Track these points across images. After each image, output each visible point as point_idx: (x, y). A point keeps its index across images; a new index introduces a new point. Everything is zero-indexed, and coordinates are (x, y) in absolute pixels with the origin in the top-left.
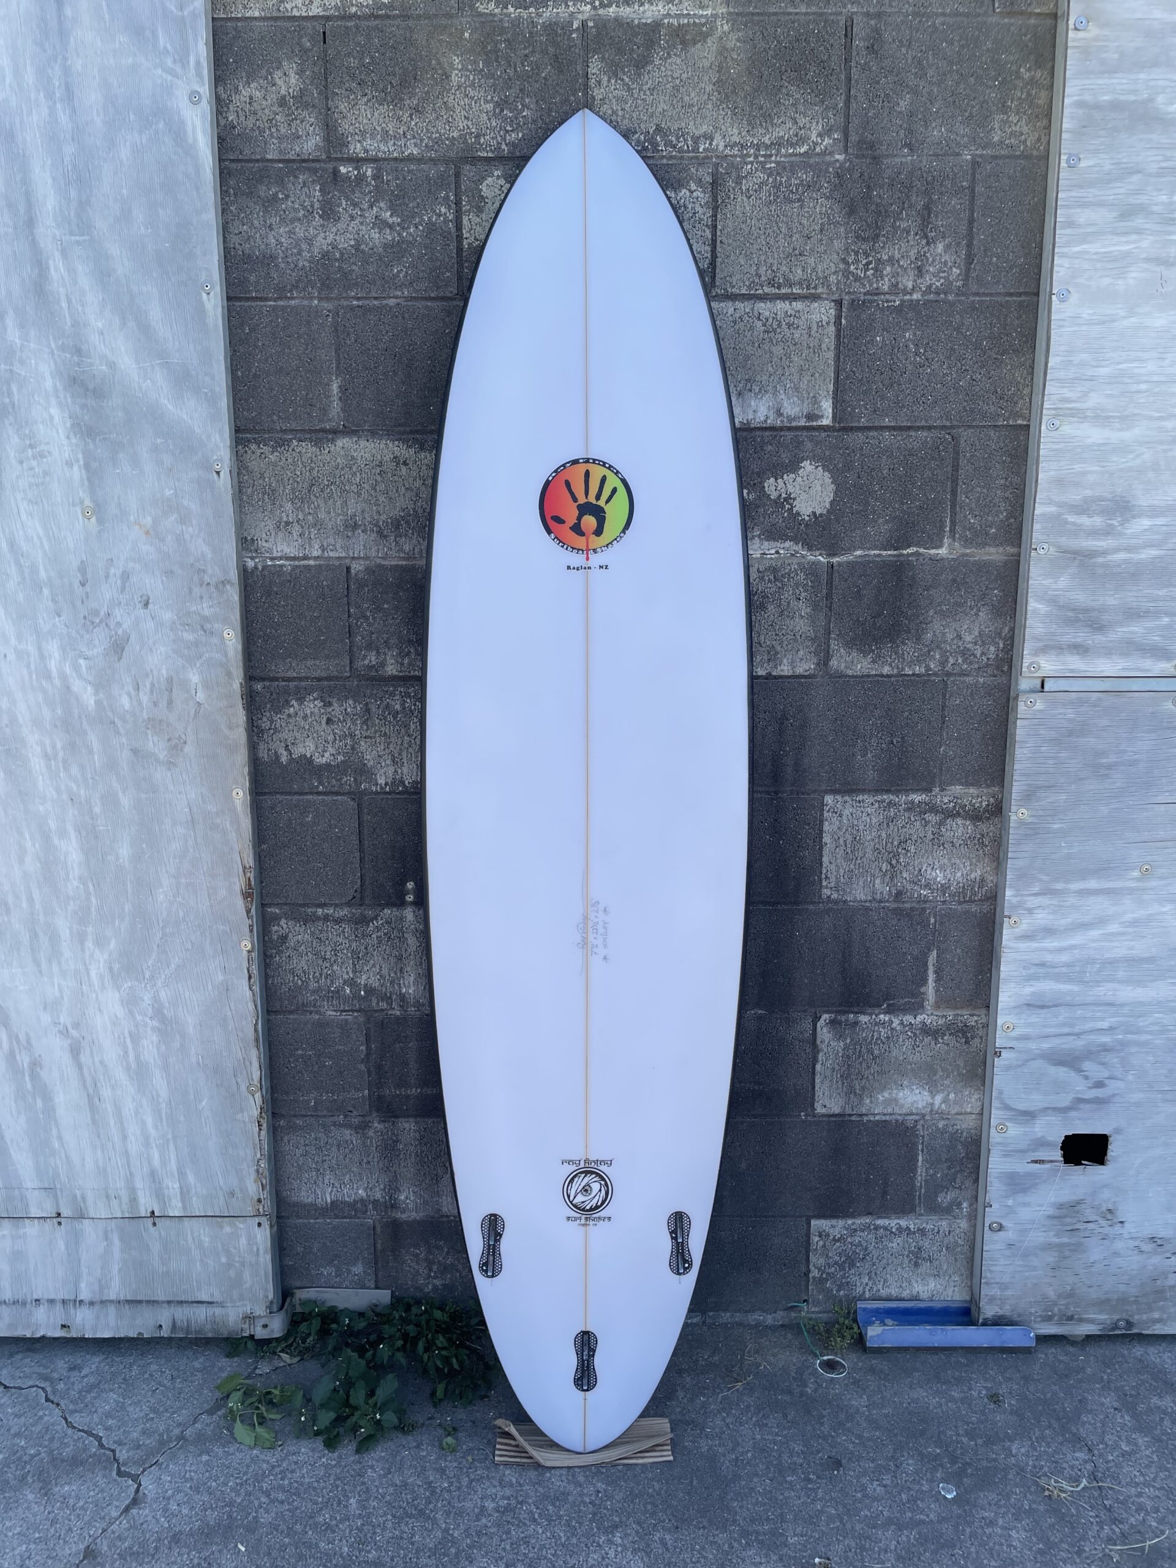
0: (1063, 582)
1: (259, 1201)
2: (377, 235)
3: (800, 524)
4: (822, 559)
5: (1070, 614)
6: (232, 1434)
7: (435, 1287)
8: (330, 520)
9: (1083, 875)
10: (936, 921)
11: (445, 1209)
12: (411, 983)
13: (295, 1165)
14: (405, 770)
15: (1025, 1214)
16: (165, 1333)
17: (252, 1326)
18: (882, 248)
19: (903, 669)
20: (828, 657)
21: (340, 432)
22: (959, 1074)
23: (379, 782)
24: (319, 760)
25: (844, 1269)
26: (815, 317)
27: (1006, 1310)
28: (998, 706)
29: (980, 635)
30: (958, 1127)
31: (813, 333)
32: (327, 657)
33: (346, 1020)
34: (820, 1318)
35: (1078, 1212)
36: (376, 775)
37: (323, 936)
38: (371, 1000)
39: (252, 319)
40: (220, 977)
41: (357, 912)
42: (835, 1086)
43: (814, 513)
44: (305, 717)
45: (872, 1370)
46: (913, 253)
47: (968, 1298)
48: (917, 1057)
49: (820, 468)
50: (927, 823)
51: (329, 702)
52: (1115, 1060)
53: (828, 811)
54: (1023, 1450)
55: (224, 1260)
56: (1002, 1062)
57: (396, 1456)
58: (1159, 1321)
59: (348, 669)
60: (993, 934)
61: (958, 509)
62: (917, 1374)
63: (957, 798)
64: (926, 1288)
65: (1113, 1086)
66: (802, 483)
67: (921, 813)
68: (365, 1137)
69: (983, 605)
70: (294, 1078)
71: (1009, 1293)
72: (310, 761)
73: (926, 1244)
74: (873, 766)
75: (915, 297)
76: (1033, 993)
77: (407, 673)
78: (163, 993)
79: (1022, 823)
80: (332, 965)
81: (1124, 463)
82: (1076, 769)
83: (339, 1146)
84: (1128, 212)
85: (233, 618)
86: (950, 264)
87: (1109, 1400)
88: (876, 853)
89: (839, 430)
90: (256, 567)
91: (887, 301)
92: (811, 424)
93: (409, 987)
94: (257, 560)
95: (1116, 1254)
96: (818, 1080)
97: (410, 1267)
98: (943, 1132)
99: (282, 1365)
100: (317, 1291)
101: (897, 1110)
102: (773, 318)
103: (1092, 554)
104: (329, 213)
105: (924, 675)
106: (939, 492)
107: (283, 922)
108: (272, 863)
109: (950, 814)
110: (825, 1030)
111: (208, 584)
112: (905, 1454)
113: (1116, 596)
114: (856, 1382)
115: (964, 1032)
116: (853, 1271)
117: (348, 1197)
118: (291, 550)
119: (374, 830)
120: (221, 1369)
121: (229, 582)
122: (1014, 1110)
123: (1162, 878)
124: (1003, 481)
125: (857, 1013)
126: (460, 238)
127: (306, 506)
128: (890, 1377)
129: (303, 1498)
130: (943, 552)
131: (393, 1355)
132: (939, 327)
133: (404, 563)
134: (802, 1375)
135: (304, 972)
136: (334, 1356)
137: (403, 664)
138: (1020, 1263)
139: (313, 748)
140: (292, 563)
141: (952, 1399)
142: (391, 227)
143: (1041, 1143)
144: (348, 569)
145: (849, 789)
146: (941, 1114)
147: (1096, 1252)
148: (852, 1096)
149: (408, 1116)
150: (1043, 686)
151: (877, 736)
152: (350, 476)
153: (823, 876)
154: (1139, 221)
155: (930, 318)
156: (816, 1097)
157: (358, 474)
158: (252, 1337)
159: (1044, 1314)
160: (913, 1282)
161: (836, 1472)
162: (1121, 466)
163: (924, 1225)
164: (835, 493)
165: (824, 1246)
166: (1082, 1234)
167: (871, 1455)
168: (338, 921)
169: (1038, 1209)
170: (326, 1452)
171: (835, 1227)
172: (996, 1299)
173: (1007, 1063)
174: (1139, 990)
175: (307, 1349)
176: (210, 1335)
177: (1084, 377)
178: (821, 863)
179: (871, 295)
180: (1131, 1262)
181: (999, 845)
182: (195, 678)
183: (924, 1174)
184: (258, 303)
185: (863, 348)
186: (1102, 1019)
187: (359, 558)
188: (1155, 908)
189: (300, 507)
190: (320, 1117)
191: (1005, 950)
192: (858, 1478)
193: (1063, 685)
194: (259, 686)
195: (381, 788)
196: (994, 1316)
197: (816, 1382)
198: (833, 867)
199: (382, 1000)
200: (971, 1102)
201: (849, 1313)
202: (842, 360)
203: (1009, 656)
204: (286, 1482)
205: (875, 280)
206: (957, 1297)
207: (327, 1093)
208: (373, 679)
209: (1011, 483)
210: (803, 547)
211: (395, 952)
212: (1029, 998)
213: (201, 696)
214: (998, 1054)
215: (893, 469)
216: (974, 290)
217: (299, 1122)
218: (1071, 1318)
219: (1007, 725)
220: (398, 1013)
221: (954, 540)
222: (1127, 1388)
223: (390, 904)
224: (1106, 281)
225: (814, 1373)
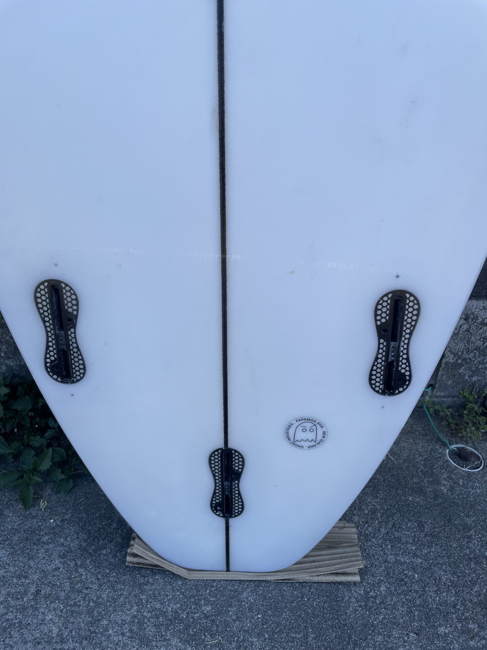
34: (444, 402)
225: (446, 466)
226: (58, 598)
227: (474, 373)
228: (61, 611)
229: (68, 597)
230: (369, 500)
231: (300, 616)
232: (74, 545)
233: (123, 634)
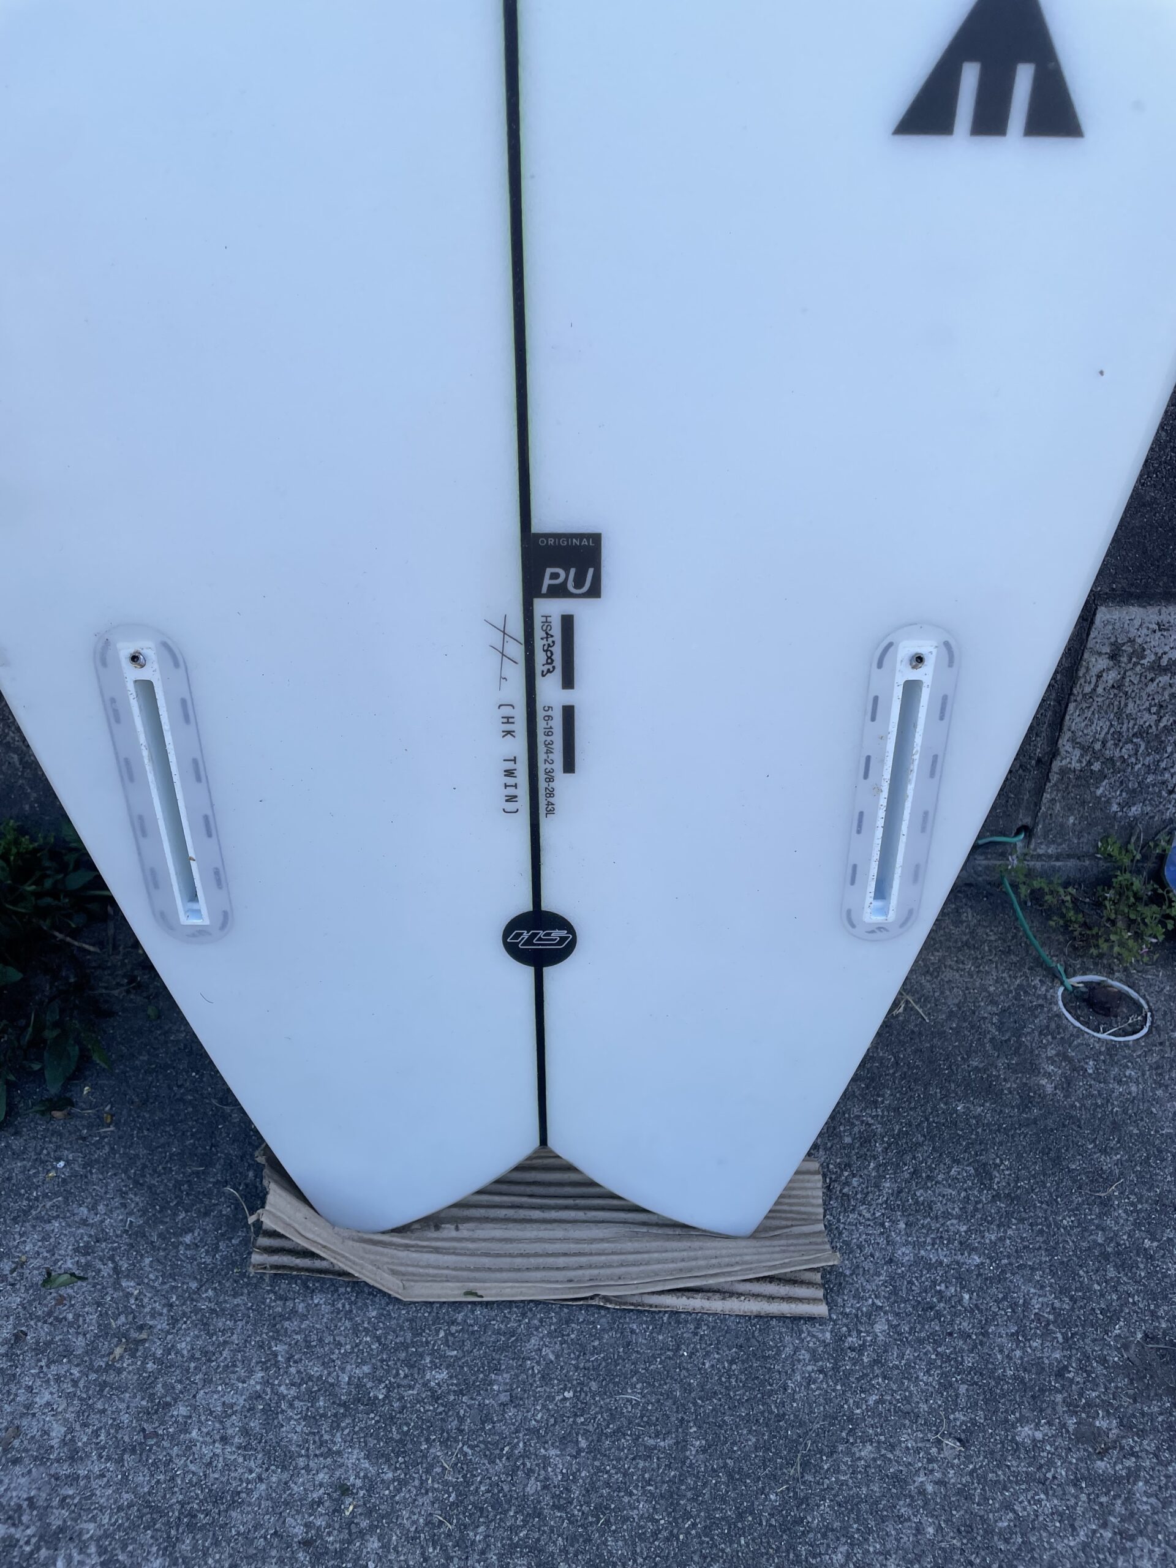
34: (1056, 871)
201: (1144, 859)
225: (1054, 1028)
226: (68, 1352)
227: (1133, 795)
228: (75, 1383)
229: (92, 1349)
230: (856, 1111)
231: (669, 1395)
232: (113, 1221)
233: (224, 1440)
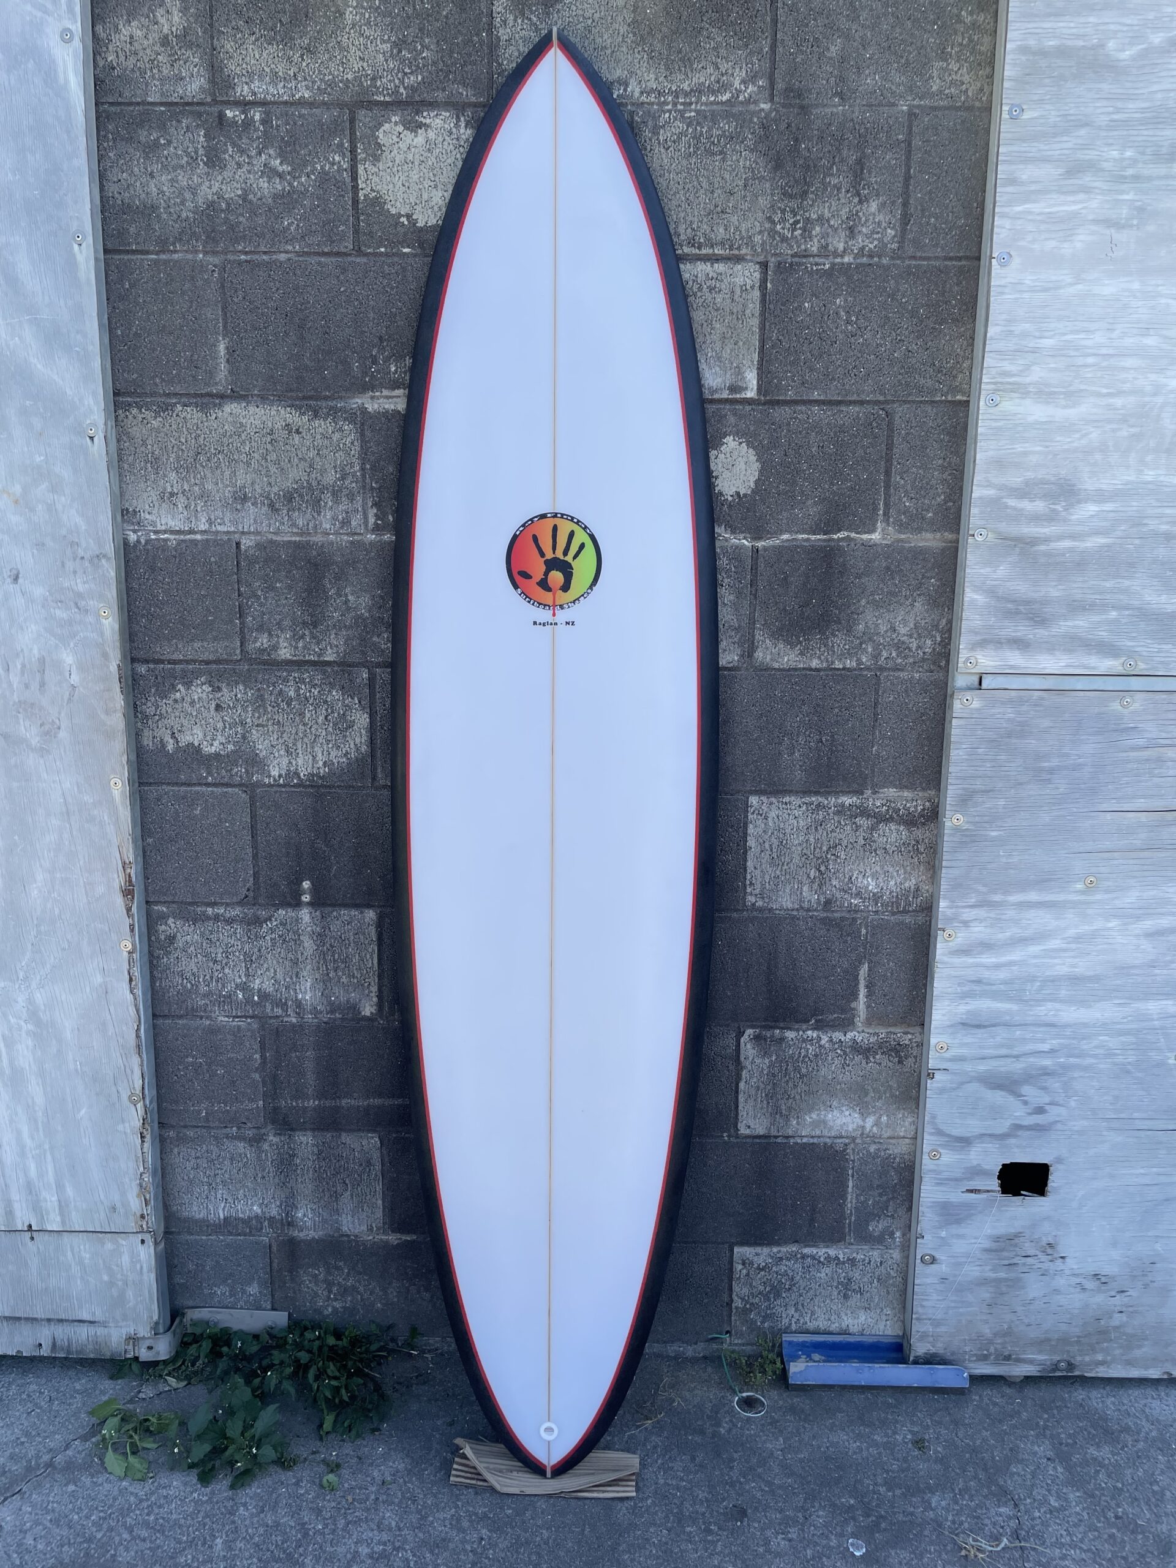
0: (1002, 571)
1: (142, 1217)
2: (266, 185)
3: (723, 505)
4: (746, 543)
5: (1010, 606)
6: (103, 1463)
7: (335, 1309)
8: (218, 491)
9: (1024, 885)
10: (867, 933)
11: (345, 1229)
12: (308, 988)
13: (186, 1178)
14: (300, 761)
15: (960, 1247)
16: (45, 1352)
17: (136, 1348)
18: (811, 206)
19: (833, 663)
20: (753, 648)
21: (227, 397)
22: (892, 1096)
23: (273, 773)
24: (208, 749)
25: (769, 1300)
26: (739, 281)
27: (938, 1348)
28: (935, 704)
29: (916, 627)
30: (891, 1152)
31: (736, 297)
32: (215, 639)
33: (239, 1027)
34: (744, 1351)
35: (1016, 1245)
36: (268, 766)
37: (213, 938)
38: (265, 1006)
39: (132, 274)
40: (98, 979)
41: (250, 912)
42: (759, 1106)
43: (738, 493)
44: (192, 703)
45: (793, 1410)
46: (844, 213)
47: (901, 1334)
48: (847, 1077)
49: (744, 444)
50: (858, 827)
51: (218, 687)
52: (1057, 1085)
53: (753, 813)
54: (943, 1503)
55: (106, 1278)
56: (935, 1085)
57: (272, 1492)
58: (1103, 1363)
59: (238, 652)
60: (928, 948)
61: (892, 491)
62: (839, 1415)
63: (891, 801)
64: (856, 1321)
65: (1054, 1113)
66: (724, 460)
67: (851, 817)
68: (260, 1150)
69: (919, 595)
70: (183, 1086)
71: (942, 1329)
72: (198, 750)
73: (856, 1275)
74: (800, 766)
75: (846, 260)
76: (968, 1012)
77: (302, 658)
78: (39, 995)
79: (957, 829)
80: (223, 968)
81: (1069, 442)
82: (1015, 773)
83: (232, 1159)
84: (1075, 169)
85: (109, 596)
86: (884, 224)
87: (1043, 1449)
88: (803, 859)
89: (764, 404)
90: (138, 541)
91: (817, 264)
92: (734, 396)
93: (306, 993)
94: (140, 534)
95: (1057, 1291)
96: (741, 1098)
97: (308, 1288)
98: (876, 1156)
99: (167, 1389)
100: (210, 1312)
101: (826, 1133)
102: (694, 281)
103: (1034, 541)
104: (214, 160)
105: (855, 670)
106: (872, 472)
107: (171, 921)
108: (159, 858)
109: (882, 819)
110: (749, 1046)
111: (82, 558)
112: (817, 1505)
113: (1060, 587)
114: (774, 1423)
115: (897, 1052)
116: (778, 1302)
117: (242, 1213)
118: (175, 524)
119: (267, 824)
120: (103, 1393)
121: (105, 556)
122: (949, 1136)
123: (1107, 891)
124: (940, 462)
125: (783, 1028)
126: (355, 188)
127: (192, 476)
128: (811, 1418)
129: (167, 1537)
130: (876, 537)
131: (280, 1382)
132: (872, 293)
133: (298, 539)
134: (717, 1413)
135: (193, 974)
136: (222, 1381)
137: (297, 648)
138: (954, 1298)
139: (201, 736)
140: (177, 537)
141: (876, 1445)
142: (281, 176)
143: (977, 1172)
144: (238, 544)
145: (775, 789)
146: (874, 1140)
147: (1034, 1288)
148: (778, 1116)
149: (305, 1130)
150: (980, 684)
151: (805, 733)
152: (239, 445)
153: (748, 882)
154: (1087, 179)
155: (863, 282)
156: (740, 1117)
157: (248, 443)
158: (136, 1358)
159: (979, 1353)
160: (843, 1314)
161: (739, 1523)
162: (1066, 447)
163: (855, 1255)
164: (760, 471)
165: (748, 1275)
166: (1021, 1269)
167: (780, 1505)
168: (230, 921)
169: (973, 1241)
170: (199, 1486)
171: (760, 1255)
172: (928, 1336)
173: (940, 1085)
174: (1083, 1010)
175: (195, 1373)
176: (92, 1356)
177: (1027, 349)
178: (745, 870)
179: (799, 257)
180: (1073, 1300)
181: (935, 853)
182: (68, 659)
183: (854, 1201)
184: (139, 256)
185: (791, 315)
186: (1043, 1041)
187: (249, 533)
188: (1099, 924)
189: (185, 476)
190: (213, 1128)
191: (939, 965)
192: (762, 1530)
193: (1000, 682)
194: (142, 669)
195: (275, 780)
196: (926, 1354)
197: (731, 1421)
198: (758, 872)
199: (277, 1006)
200: (904, 1125)
201: (774, 1346)
202: (767, 327)
203: (947, 651)
204: (152, 1518)
205: (803, 241)
206: (889, 1332)
207: (219, 1103)
208: (265, 663)
209: (950, 463)
210: (726, 530)
211: (290, 955)
212: (964, 1016)
213: (75, 679)
214: (931, 1076)
215: (823, 447)
216: (910, 253)
217: (190, 1133)
218: (1008, 1358)
219: (943, 725)
220: (294, 1020)
221: (888, 525)
222: (1063, 1436)
223: (285, 904)
224: (1052, 244)
225: (731, 1410)
228: (397, 1511)
